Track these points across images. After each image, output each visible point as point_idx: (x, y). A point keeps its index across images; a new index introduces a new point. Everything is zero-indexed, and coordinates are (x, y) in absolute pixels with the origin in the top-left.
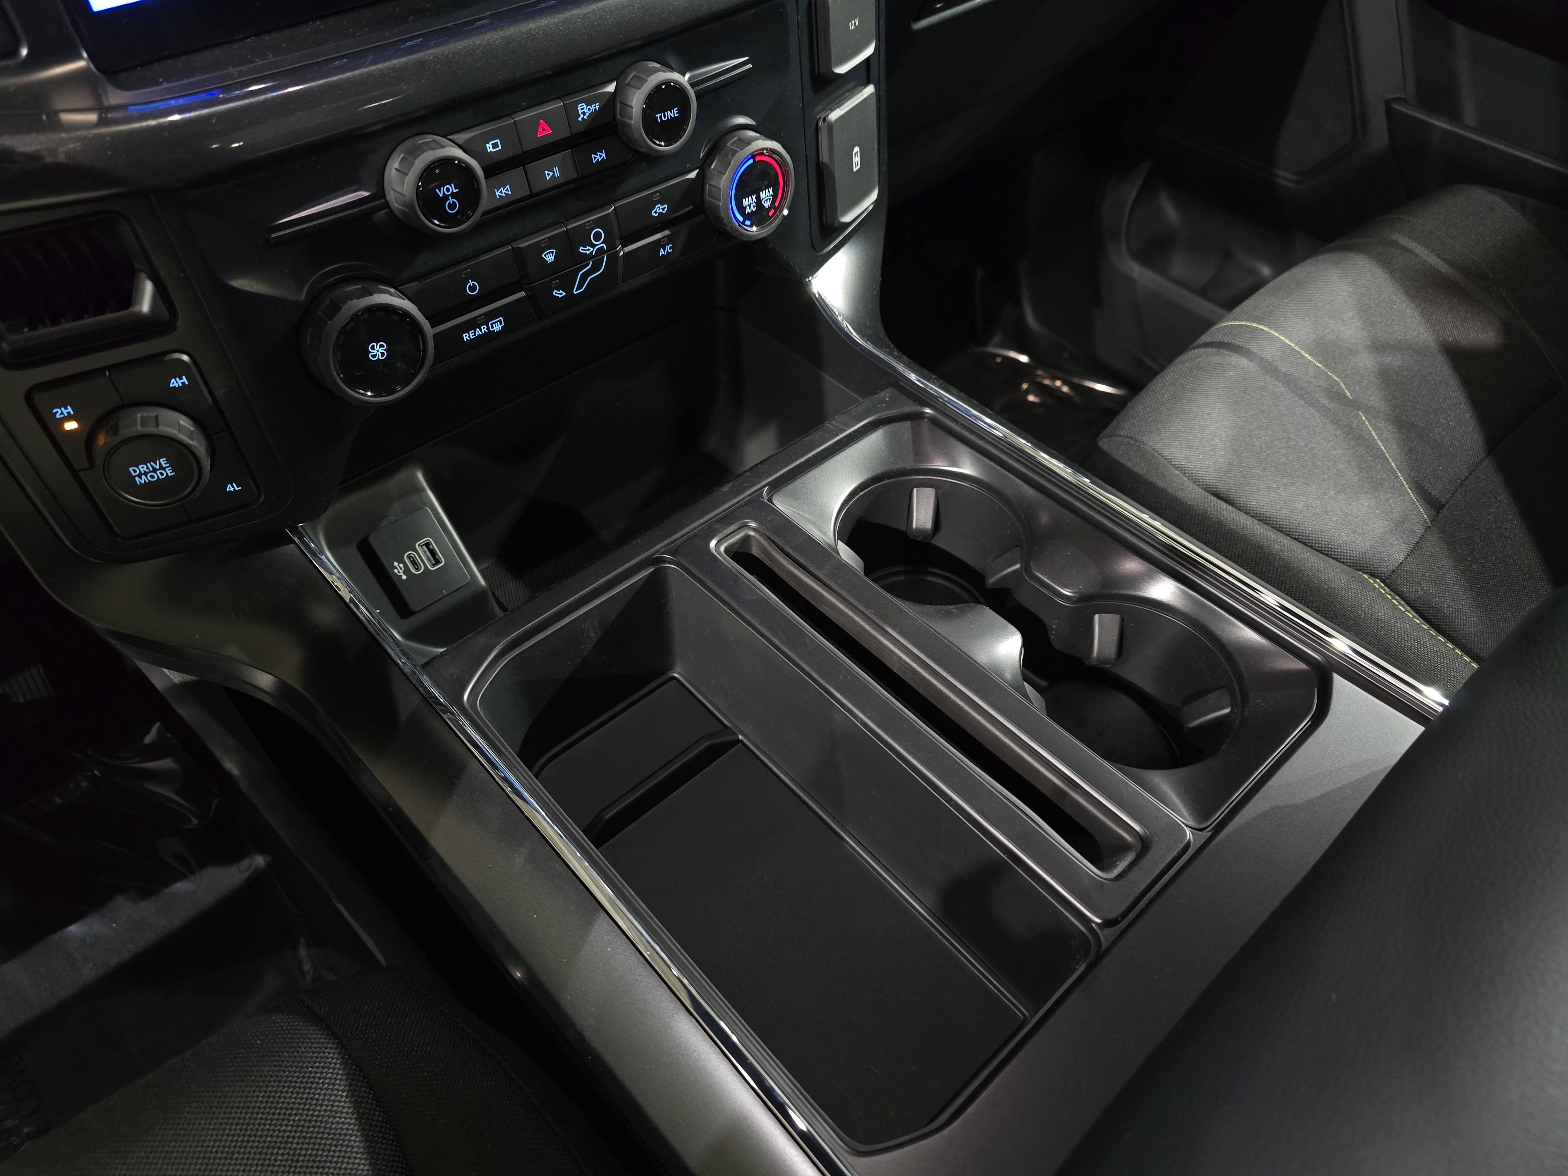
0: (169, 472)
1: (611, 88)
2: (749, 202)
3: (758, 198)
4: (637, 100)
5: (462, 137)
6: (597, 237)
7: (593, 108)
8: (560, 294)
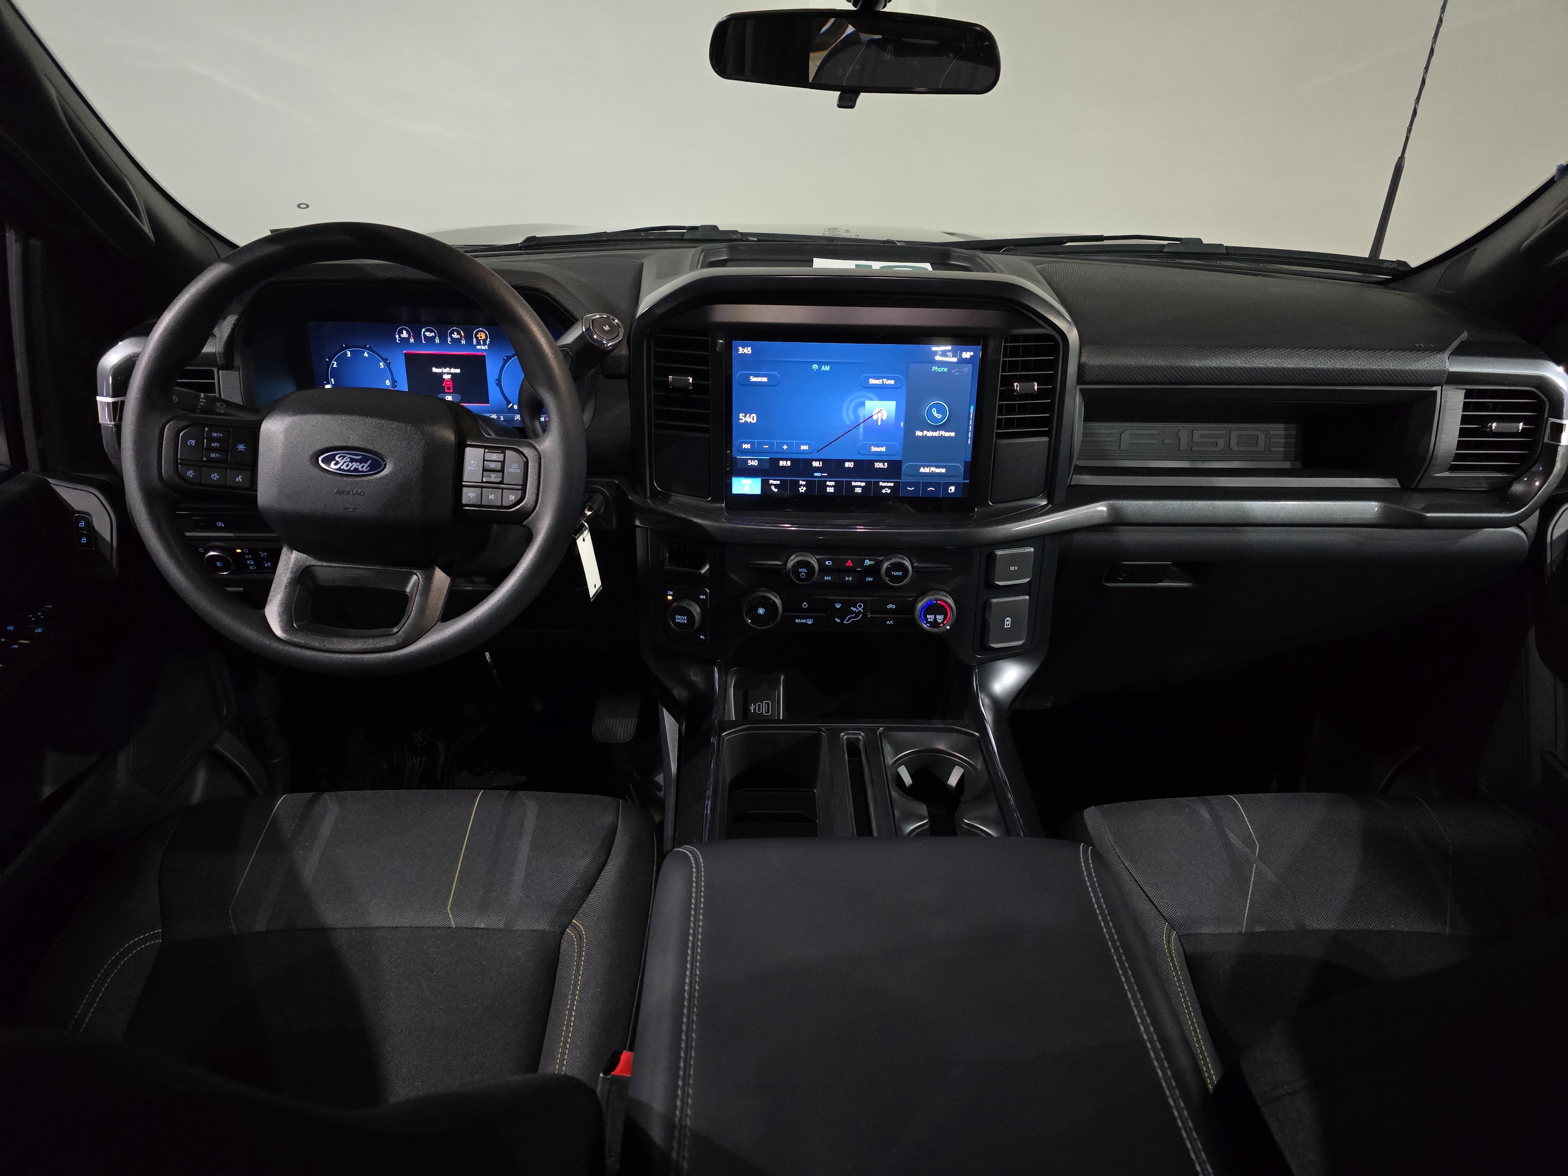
0: (686, 622)
1: (881, 558)
2: (930, 618)
3: (935, 617)
4: (886, 565)
5: (818, 557)
6: (860, 606)
7: (871, 563)
8: (838, 620)
